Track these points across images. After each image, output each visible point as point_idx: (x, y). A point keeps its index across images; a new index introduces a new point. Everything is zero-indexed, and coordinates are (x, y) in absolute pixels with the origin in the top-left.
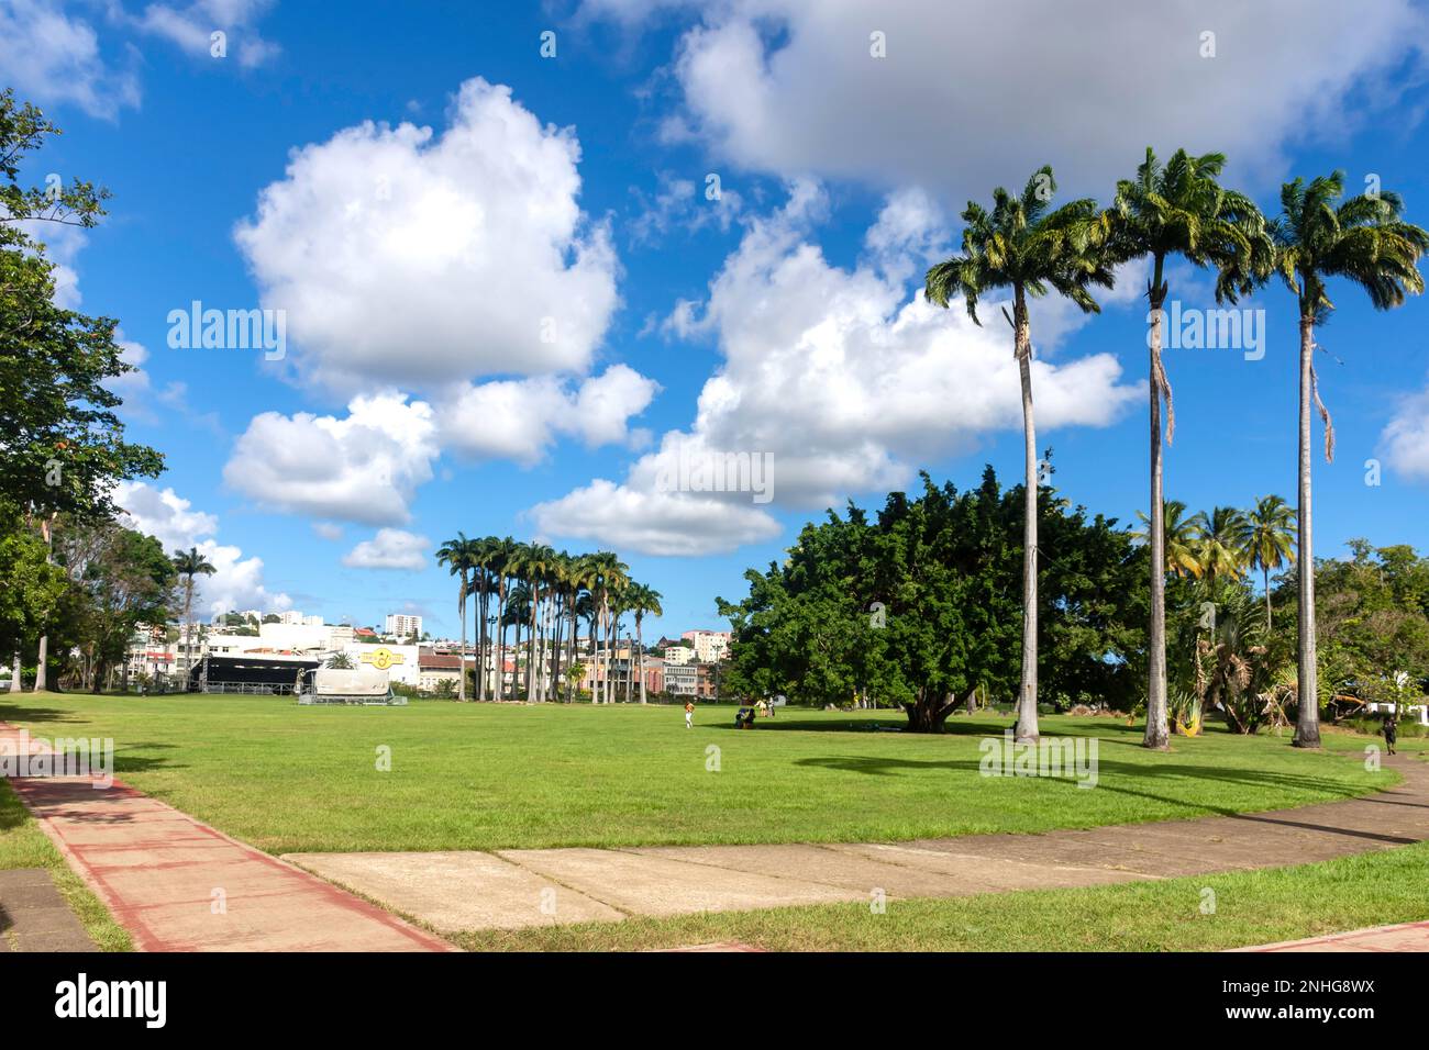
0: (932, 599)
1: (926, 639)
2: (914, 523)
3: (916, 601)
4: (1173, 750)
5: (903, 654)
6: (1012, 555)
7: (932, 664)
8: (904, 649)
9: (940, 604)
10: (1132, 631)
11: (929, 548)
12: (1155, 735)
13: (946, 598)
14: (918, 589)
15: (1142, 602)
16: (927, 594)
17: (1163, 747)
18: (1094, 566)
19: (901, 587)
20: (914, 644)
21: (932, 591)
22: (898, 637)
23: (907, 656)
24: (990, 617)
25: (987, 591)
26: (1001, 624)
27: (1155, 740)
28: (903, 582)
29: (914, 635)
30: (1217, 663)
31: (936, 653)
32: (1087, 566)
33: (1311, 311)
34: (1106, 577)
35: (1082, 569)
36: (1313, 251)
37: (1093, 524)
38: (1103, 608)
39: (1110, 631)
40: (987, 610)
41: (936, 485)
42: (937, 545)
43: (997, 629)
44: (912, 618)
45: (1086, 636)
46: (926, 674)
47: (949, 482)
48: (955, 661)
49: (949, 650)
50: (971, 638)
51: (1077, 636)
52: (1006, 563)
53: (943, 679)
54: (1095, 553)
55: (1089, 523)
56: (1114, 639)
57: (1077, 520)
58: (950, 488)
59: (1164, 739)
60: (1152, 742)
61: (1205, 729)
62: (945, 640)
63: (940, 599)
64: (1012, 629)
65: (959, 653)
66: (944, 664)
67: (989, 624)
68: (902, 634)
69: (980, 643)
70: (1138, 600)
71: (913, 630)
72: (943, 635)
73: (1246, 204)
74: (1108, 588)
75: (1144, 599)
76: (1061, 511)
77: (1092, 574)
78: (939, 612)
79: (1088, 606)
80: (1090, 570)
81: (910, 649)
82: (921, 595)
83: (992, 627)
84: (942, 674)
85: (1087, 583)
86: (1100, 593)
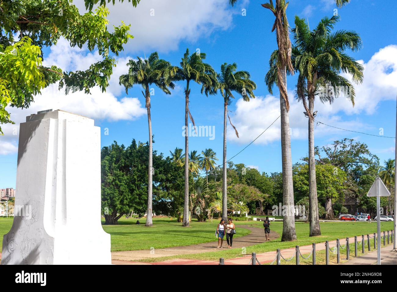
0: (117, 181)
1: (116, 194)
2: (112, 157)
3: (112, 182)
4: (190, 227)
5: (108, 199)
6: (142, 168)
7: (118, 203)
8: (108, 198)
9: (120, 184)
10: (177, 192)
11: (117, 166)
12: (186, 223)
13: (122, 182)
14: (113, 178)
15: (180, 183)
16: (115, 180)
17: (188, 226)
18: (166, 172)
19: (107, 178)
20: (112, 196)
21: (117, 179)
22: (107, 194)
23: (109, 200)
24: (135, 187)
25: (135, 180)
26: (138, 189)
27: (186, 224)
28: (108, 176)
29: (111, 193)
30: (196, 200)
31: (119, 199)
32: (164, 172)
33: (227, 101)
34: (170, 175)
35: (163, 173)
36: (228, 85)
37: (165, 159)
38: (168, 185)
39: (170, 192)
40: (135, 185)
41: (119, 145)
42: (119, 165)
43: (137, 191)
44: (111, 188)
45: (164, 193)
46: (115, 206)
47: (123, 144)
48: (125, 202)
49: (123, 198)
50: (130, 194)
51: (161, 193)
52: (140, 170)
53: (121, 207)
54: (167, 168)
55: (164, 158)
56: (171, 194)
57: (161, 157)
58: (123, 146)
59: (188, 223)
60: (185, 225)
61: (192, 221)
62: (121, 195)
63: (120, 182)
64: (142, 191)
65: (126, 199)
66: (122, 202)
67: (135, 190)
68: (108, 193)
69: (133, 196)
70: (178, 182)
71: (111, 192)
72: (121, 193)
73: (212, 69)
74: (170, 179)
75: (180, 182)
76: (156, 154)
77: (166, 174)
78: (120, 186)
79: (164, 184)
80: (165, 173)
81: (110, 198)
82: (114, 180)
83: (136, 190)
84: (121, 206)
85: (164, 177)
86: (167, 180)
